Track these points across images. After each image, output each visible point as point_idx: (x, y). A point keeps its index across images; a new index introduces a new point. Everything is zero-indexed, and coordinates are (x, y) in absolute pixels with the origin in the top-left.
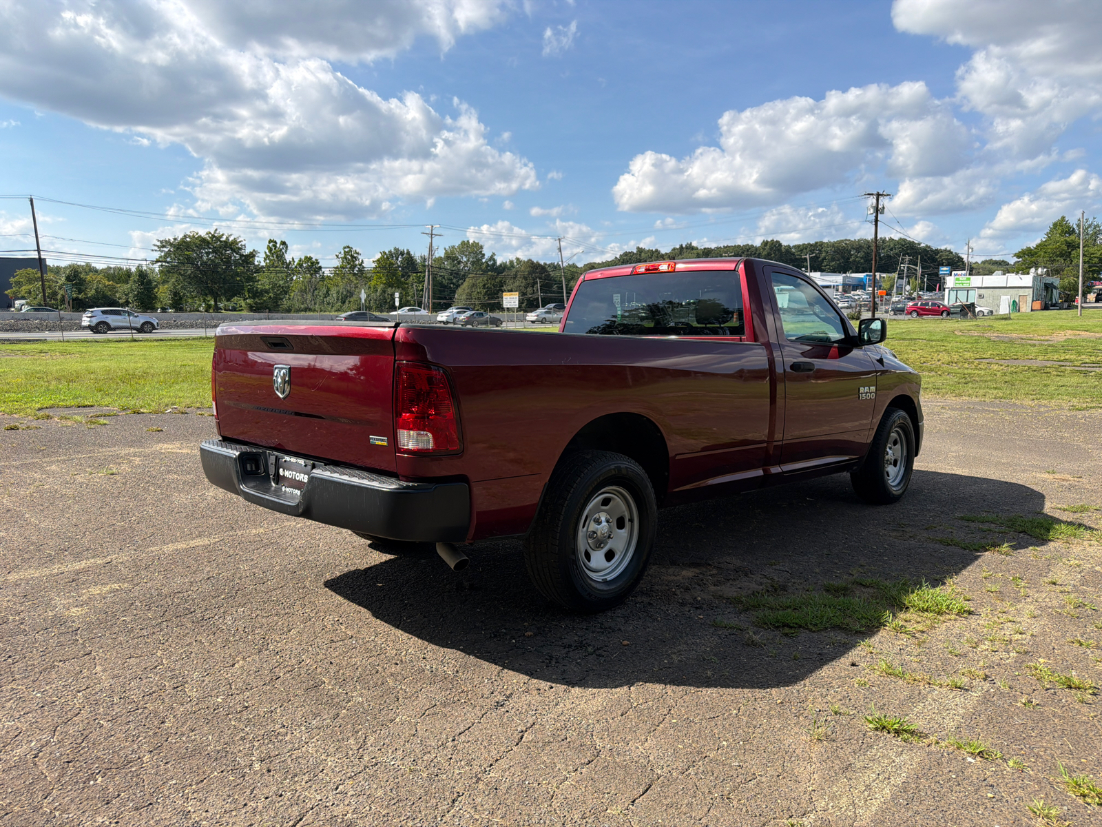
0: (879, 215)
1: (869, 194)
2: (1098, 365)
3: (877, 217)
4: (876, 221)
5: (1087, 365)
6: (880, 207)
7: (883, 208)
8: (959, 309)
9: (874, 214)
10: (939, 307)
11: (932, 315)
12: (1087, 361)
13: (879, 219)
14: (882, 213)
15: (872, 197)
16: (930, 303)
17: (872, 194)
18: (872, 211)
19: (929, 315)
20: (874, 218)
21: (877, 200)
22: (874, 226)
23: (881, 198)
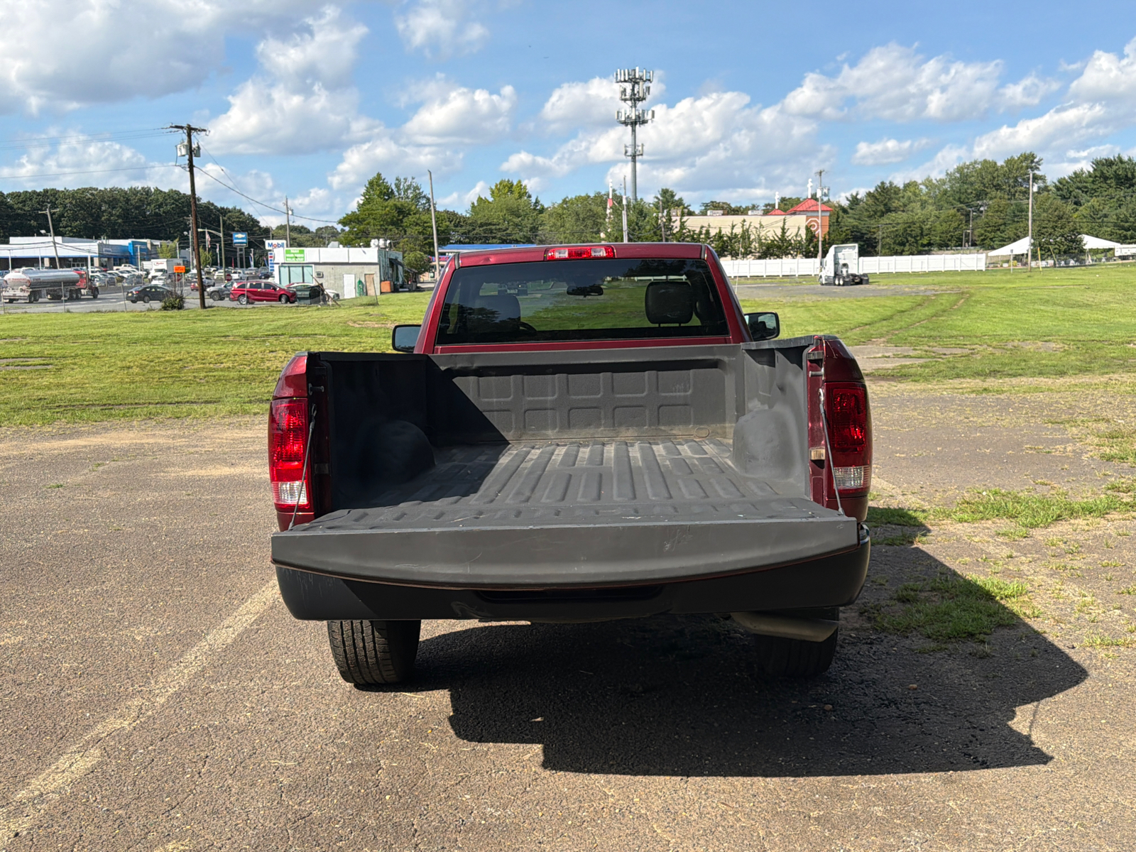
0: (194, 158)
1: (177, 127)
3: (191, 161)
4: (191, 166)
6: (194, 146)
7: (199, 147)
8: (308, 293)
9: (187, 157)
10: (275, 289)
11: (267, 300)
13: (194, 164)
14: (198, 155)
15: (181, 131)
16: (263, 285)
17: (182, 128)
18: (184, 151)
19: (262, 300)
20: (187, 162)
21: (189, 136)
22: (188, 174)
23: (194, 134)
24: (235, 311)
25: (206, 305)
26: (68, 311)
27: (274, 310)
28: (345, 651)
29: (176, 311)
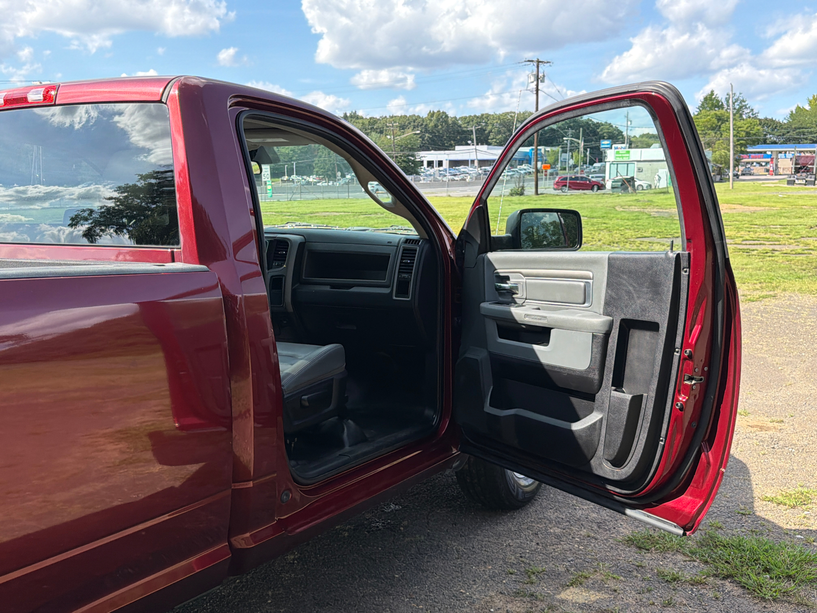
0: (540, 83)
1: (529, 61)
2: (758, 242)
3: (537, 86)
4: (537, 90)
5: (748, 242)
6: (541, 75)
7: (544, 75)
8: (620, 183)
9: (535, 83)
11: (584, 189)
12: (747, 237)
13: (540, 88)
14: (543, 81)
15: (532, 64)
17: (532, 61)
18: (532, 79)
19: (580, 189)
20: (535, 87)
21: (538, 67)
22: (535, 96)
23: (541, 65)
24: (558, 198)
25: (539, 192)
27: (586, 196)
29: (518, 196)
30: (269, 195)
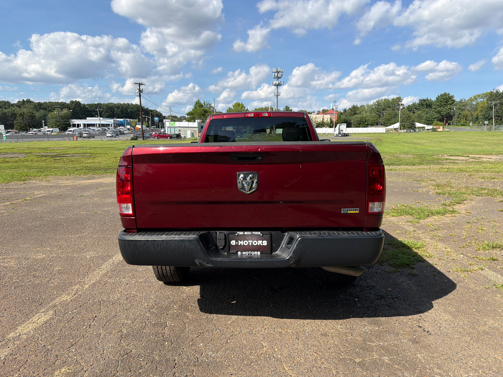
0: (141, 93)
1: (136, 83)
3: (140, 94)
4: (140, 96)
6: (141, 89)
7: (142, 90)
8: (176, 136)
9: (139, 93)
10: (166, 134)
11: (164, 138)
13: (141, 95)
14: (142, 92)
15: (137, 84)
16: (162, 133)
17: (137, 83)
18: (138, 91)
19: (162, 138)
20: (139, 94)
21: (140, 86)
22: (139, 98)
23: (141, 85)
24: (153, 141)
25: (144, 139)
26: (102, 140)
27: (165, 141)
28: (158, 270)
29: (135, 140)
30: (5, 139)
